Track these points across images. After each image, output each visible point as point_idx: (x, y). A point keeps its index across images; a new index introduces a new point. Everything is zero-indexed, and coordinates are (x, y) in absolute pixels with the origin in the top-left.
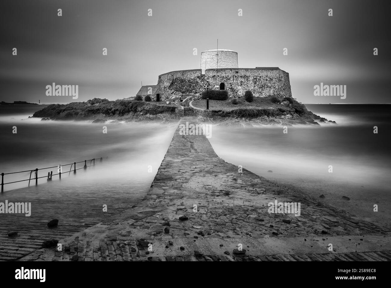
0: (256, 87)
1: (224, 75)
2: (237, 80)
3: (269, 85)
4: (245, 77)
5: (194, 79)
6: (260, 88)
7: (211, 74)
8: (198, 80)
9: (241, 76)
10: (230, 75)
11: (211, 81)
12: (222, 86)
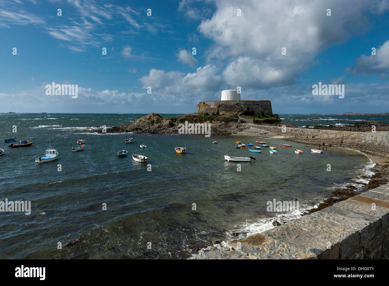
0: (262, 109)
1: (248, 103)
2: (254, 106)
3: (267, 108)
4: (258, 104)
5: (233, 105)
6: (264, 110)
7: (242, 103)
8: (235, 105)
9: (256, 104)
10: (251, 104)
11: (242, 106)
12: (248, 109)
